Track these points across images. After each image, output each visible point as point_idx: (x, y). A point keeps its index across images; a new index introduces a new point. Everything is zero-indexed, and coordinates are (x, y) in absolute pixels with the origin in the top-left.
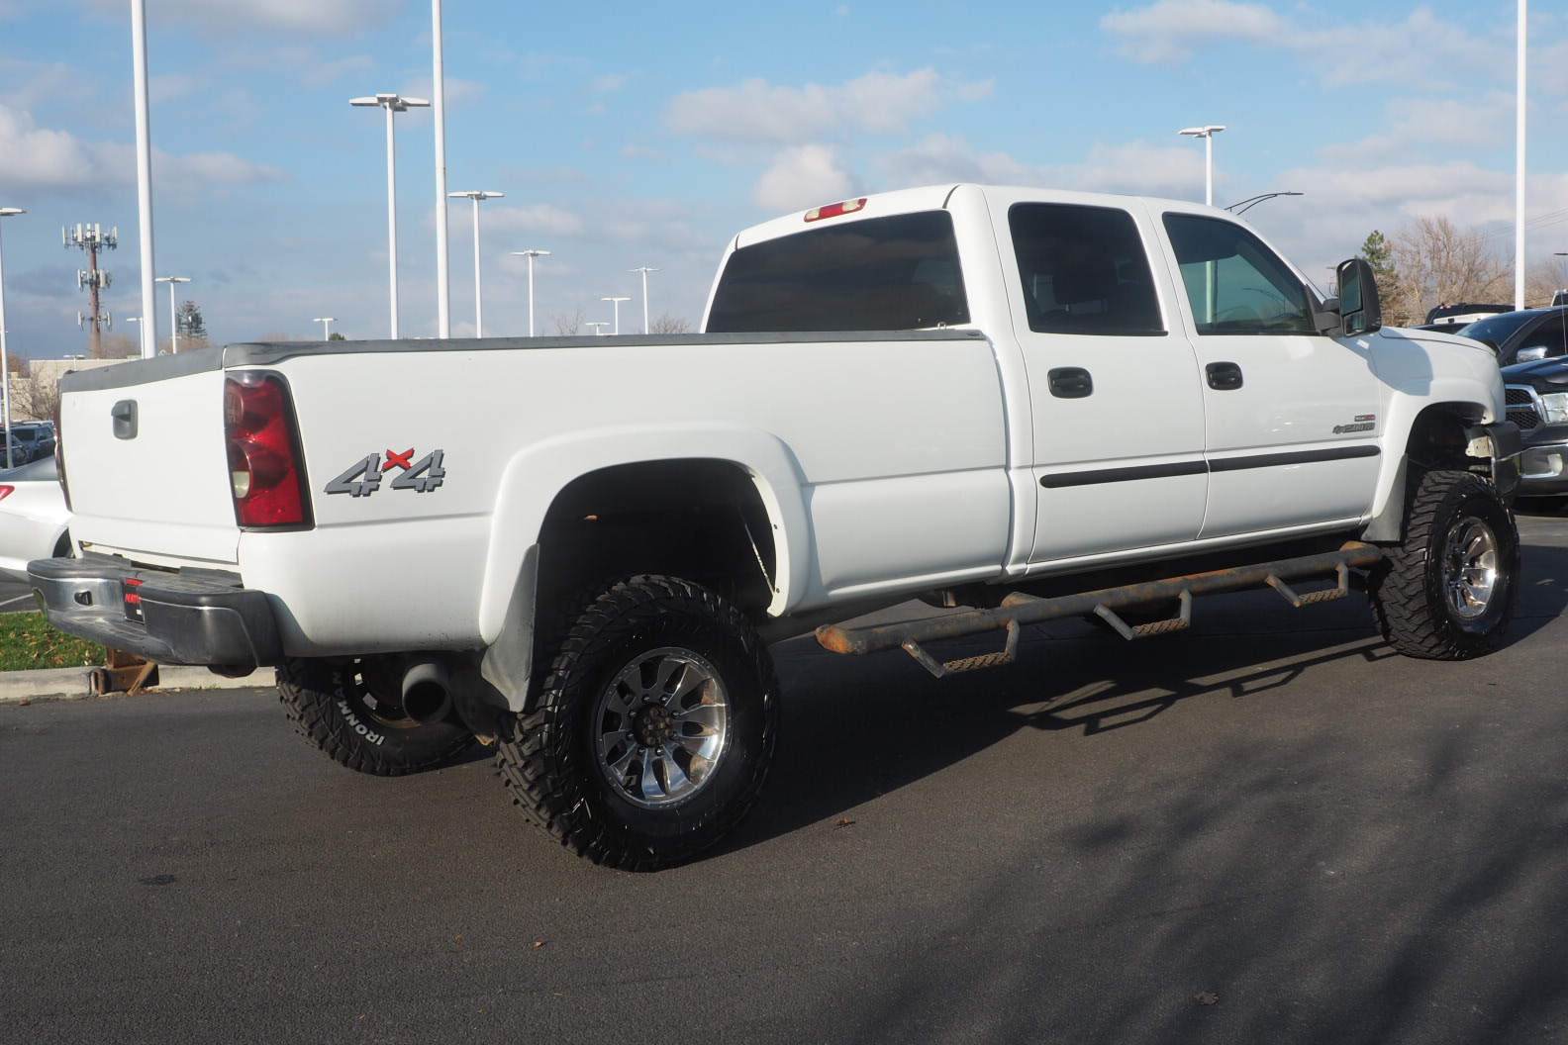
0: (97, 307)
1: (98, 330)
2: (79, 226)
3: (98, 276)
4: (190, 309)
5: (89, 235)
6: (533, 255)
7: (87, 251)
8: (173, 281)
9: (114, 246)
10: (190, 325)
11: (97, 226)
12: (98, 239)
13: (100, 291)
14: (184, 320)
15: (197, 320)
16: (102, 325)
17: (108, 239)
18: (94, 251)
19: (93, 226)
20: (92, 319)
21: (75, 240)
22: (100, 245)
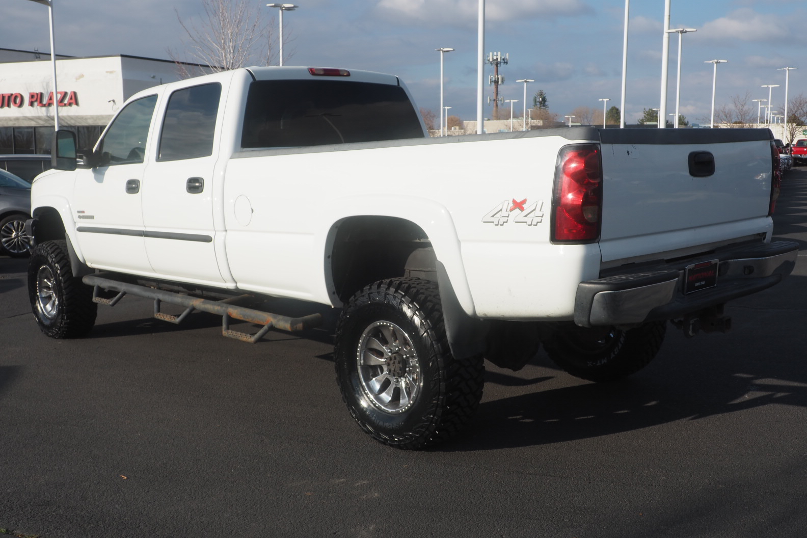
0: (497, 94)
1: (497, 105)
2: (491, 54)
3: (498, 79)
4: (541, 94)
5: (495, 58)
6: (717, 63)
7: (494, 66)
8: (526, 82)
9: (507, 63)
10: (540, 103)
11: (499, 53)
12: (499, 60)
13: (499, 87)
14: (538, 100)
15: (544, 100)
16: (499, 103)
17: (504, 59)
18: (497, 66)
19: (497, 53)
20: (494, 100)
21: (489, 60)
22: (500, 63)
